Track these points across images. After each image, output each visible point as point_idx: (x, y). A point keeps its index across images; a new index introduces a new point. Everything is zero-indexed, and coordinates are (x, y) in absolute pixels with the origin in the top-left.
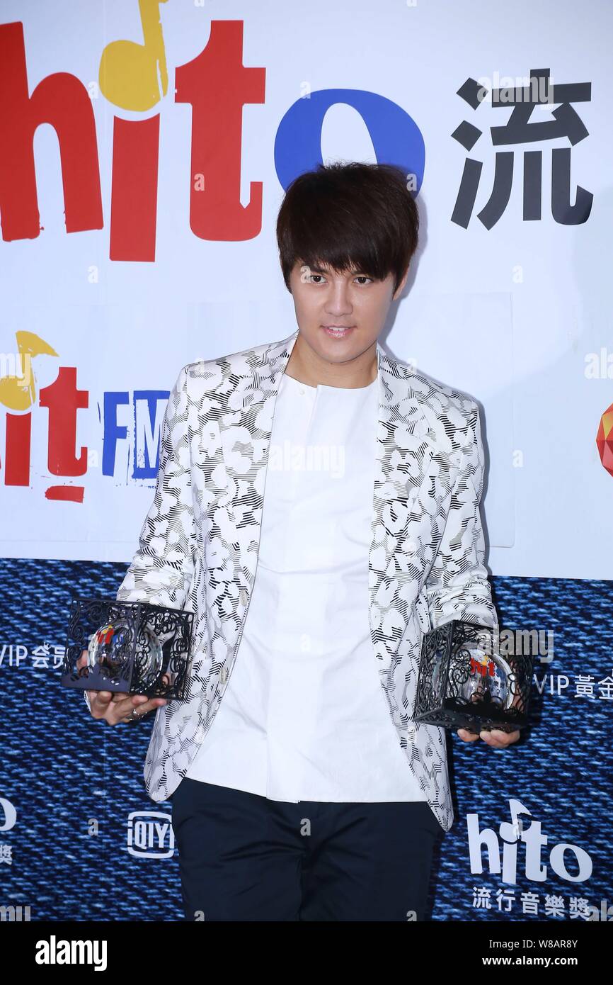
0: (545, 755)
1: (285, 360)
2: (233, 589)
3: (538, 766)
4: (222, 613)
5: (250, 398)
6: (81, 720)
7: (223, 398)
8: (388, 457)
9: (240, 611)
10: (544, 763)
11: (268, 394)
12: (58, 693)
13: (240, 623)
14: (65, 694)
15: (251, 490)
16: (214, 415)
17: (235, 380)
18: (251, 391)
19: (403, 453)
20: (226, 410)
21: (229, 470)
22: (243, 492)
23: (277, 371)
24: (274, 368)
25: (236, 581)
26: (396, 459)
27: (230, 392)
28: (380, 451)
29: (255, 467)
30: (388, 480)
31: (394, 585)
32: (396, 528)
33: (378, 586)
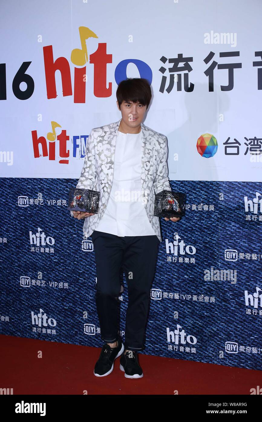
0: (185, 224)
1: (118, 127)
2: (107, 185)
3: (183, 227)
5: (110, 137)
6: (70, 218)
8: (145, 151)
9: (109, 190)
10: (184, 226)
11: (114, 136)
12: (64, 211)
13: (109, 194)
14: (65, 212)
15: (111, 160)
16: (101, 141)
17: (105, 132)
18: (110, 135)
19: (148, 150)
20: (104, 140)
21: (105, 155)
22: (109, 160)
24: (115, 129)
25: (108, 183)
27: (104, 136)
28: (143, 149)
29: (112, 154)
30: (145, 157)
31: (147, 183)
32: (147, 169)
33: (144, 183)
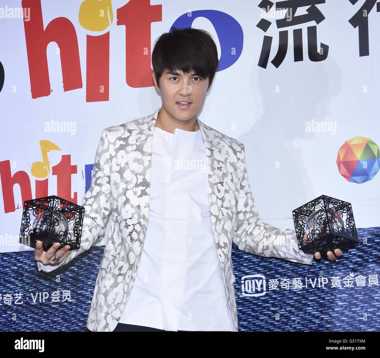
0: (317, 317)
1: (154, 122)
2: (138, 227)
3: (314, 323)
4: (132, 240)
5: (140, 138)
6: (77, 325)
7: (126, 139)
8: (212, 164)
9: (141, 237)
10: (317, 321)
11: (148, 136)
12: (65, 313)
13: (142, 243)
14: (69, 313)
15: (144, 179)
16: (122, 148)
17: (130, 131)
18: (139, 135)
19: (219, 161)
20: (128, 145)
21: (132, 171)
22: (140, 180)
23: (151, 126)
24: (149, 125)
25: (139, 223)
26: (216, 165)
27: (128, 137)
28: (208, 161)
29: (145, 169)
30: (214, 174)
31: (222, 222)
32: (220, 196)
33: (216, 222)
